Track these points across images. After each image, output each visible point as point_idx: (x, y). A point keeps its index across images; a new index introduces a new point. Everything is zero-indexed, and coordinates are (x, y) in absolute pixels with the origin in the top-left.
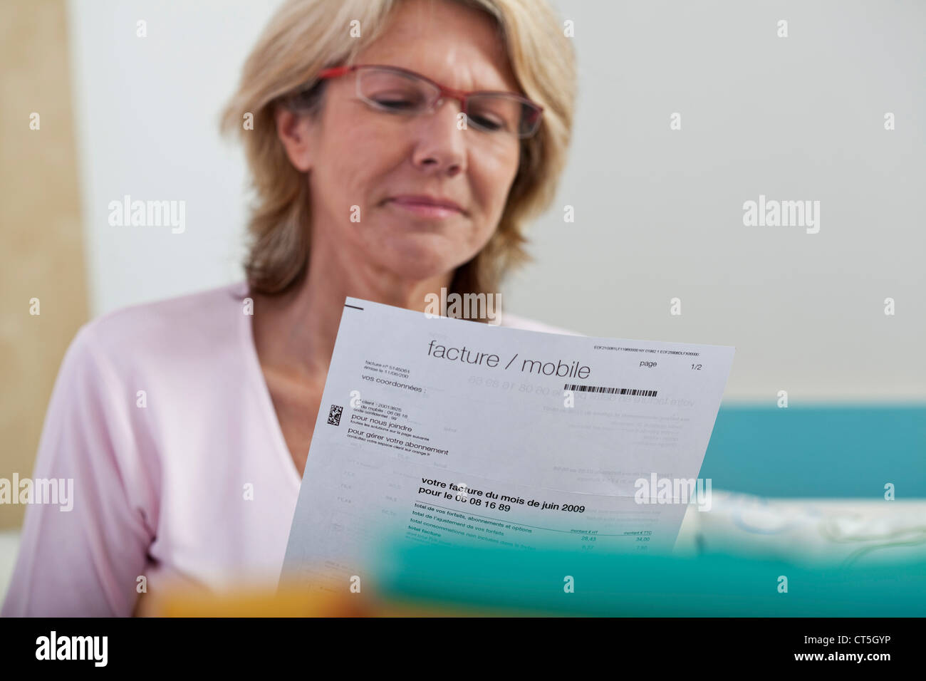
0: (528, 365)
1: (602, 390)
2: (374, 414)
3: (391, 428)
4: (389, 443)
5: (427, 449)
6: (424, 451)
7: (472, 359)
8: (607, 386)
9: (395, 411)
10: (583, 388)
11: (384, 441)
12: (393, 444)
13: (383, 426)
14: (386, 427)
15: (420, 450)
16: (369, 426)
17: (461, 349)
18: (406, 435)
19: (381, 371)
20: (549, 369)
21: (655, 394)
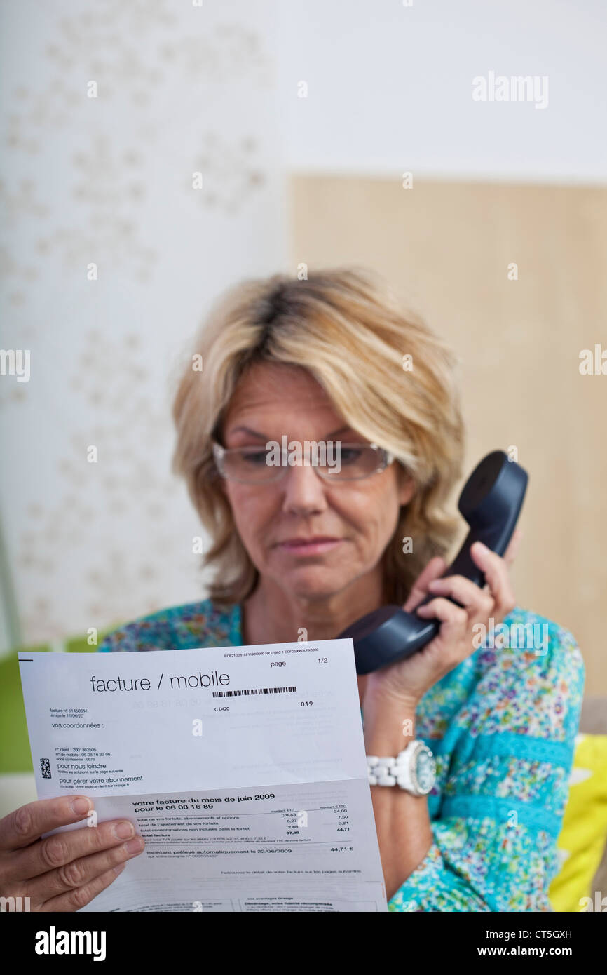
0: (175, 681)
1: (246, 692)
2: (72, 759)
3: (90, 770)
4: (93, 784)
5: (125, 780)
6: (123, 783)
7: (129, 687)
8: (250, 689)
9: (87, 752)
10: (229, 694)
11: (88, 784)
12: (97, 784)
13: (82, 770)
14: (86, 770)
15: (119, 783)
16: (72, 772)
17: (116, 679)
18: (103, 772)
19: (64, 716)
20: (193, 682)
21: (295, 689)
